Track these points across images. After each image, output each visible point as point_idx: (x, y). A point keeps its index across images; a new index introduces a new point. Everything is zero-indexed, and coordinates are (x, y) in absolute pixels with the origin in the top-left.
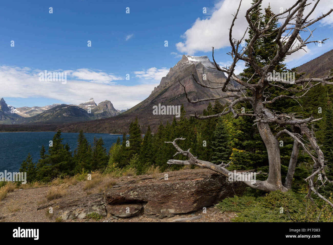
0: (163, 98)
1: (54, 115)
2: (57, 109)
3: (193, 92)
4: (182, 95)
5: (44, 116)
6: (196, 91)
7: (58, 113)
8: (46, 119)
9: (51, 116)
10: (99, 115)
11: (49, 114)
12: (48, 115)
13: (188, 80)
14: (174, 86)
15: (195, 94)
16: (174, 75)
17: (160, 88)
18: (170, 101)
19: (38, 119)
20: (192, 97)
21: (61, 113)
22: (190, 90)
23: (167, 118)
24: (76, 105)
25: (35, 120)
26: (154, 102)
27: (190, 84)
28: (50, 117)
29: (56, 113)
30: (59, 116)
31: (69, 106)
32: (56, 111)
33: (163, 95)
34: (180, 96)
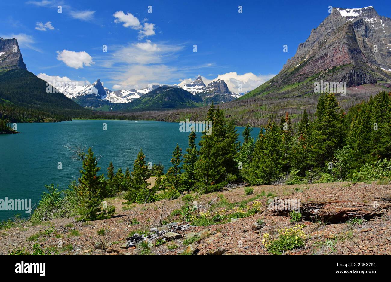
0: (300, 75)
1: (153, 100)
2: (157, 93)
3: (349, 64)
4: (331, 70)
5: (142, 101)
6: (354, 63)
7: (158, 97)
8: (145, 105)
9: (151, 101)
10: (209, 100)
11: (148, 98)
12: (148, 100)
13: (341, 46)
14: (317, 57)
15: (352, 69)
16: (319, 40)
17: (296, 60)
18: (311, 80)
19: (136, 106)
20: (346, 73)
21: (162, 97)
22: (344, 62)
23: (307, 104)
24: (180, 86)
25: (133, 106)
26: (287, 81)
27: (344, 53)
28: (150, 103)
29: (156, 97)
30: (160, 102)
31: (172, 88)
32: (156, 94)
33: (301, 70)
34: (327, 71)
